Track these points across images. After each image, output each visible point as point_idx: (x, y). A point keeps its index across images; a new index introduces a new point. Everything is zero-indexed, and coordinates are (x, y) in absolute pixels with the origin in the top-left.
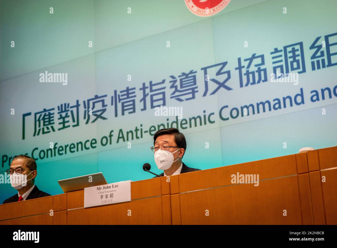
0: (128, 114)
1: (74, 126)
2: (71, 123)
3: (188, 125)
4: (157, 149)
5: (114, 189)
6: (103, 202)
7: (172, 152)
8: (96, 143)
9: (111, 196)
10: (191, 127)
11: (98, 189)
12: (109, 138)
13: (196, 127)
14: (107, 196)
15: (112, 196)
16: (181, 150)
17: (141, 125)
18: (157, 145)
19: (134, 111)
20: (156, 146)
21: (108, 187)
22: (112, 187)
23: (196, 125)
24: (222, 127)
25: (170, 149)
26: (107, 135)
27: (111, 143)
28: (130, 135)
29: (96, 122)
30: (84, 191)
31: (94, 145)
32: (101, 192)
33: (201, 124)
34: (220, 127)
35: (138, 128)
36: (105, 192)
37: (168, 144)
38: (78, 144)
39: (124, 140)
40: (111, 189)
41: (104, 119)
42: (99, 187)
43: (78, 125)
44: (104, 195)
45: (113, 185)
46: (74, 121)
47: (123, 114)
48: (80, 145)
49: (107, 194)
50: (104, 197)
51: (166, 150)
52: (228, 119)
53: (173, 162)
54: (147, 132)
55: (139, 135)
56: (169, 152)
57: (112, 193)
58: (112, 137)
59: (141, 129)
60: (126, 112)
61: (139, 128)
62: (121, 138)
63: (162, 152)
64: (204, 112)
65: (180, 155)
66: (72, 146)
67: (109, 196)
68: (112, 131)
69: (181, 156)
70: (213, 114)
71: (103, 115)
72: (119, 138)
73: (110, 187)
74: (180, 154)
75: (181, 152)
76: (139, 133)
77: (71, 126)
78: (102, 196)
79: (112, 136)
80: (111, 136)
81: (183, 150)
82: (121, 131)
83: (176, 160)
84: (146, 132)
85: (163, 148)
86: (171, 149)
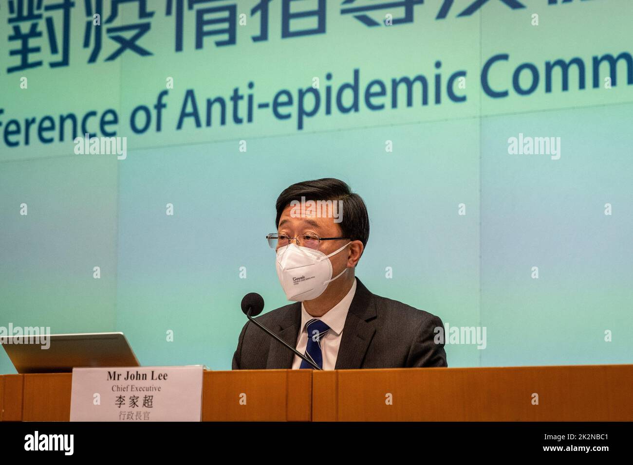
0: (214, 45)
1: (53, 65)
2: (46, 56)
3: (387, 100)
4: (286, 240)
5: (157, 383)
6: (122, 416)
7: (327, 252)
8: (115, 121)
9: (148, 401)
10: (394, 104)
11: (111, 378)
12: (154, 113)
13: (410, 109)
14: (135, 401)
15: (150, 403)
16: (353, 246)
17: (251, 85)
18: (284, 230)
19: (232, 41)
20: (284, 232)
21: (138, 376)
22: (149, 376)
23: (410, 103)
24: (486, 116)
25: (322, 244)
26: (151, 102)
27: (159, 128)
28: (216, 108)
29: (118, 59)
30: (71, 375)
31: (109, 128)
32: (120, 386)
33: (425, 102)
34: (481, 117)
35: (240, 93)
36: (130, 388)
37: (318, 229)
38: (62, 119)
39: (198, 124)
40: (148, 383)
41: (143, 52)
42: (115, 373)
43: (65, 62)
44: (127, 395)
45: (153, 372)
46: (54, 50)
47: (199, 45)
48: (68, 124)
49: (136, 394)
50: (127, 401)
51: (311, 247)
52: (505, 94)
53: (330, 281)
54: (266, 105)
55: (243, 113)
56: (319, 253)
57: (149, 393)
58: (164, 111)
59: (251, 98)
60: (208, 41)
61: (244, 91)
62: (189, 115)
63: (299, 251)
64: (438, 65)
65: (350, 259)
66: (47, 124)
67: (140, 402)
68: (165, 93)
69: (352, 262)
70: (462, 74)
71: (140, 43)
72: (184, 115)
73: (145, 377)
74: (349, 257)
75: (353, 252)
76: (243, 105)
77: (46, 65)
78: (120, 398)
79: (164, 106)
80: (160, 106)
81: (359, 245)
82: (190, 94)
83: (339, 276)
84: (262, 106)
85: (302, 241)
86: (326, 245)
